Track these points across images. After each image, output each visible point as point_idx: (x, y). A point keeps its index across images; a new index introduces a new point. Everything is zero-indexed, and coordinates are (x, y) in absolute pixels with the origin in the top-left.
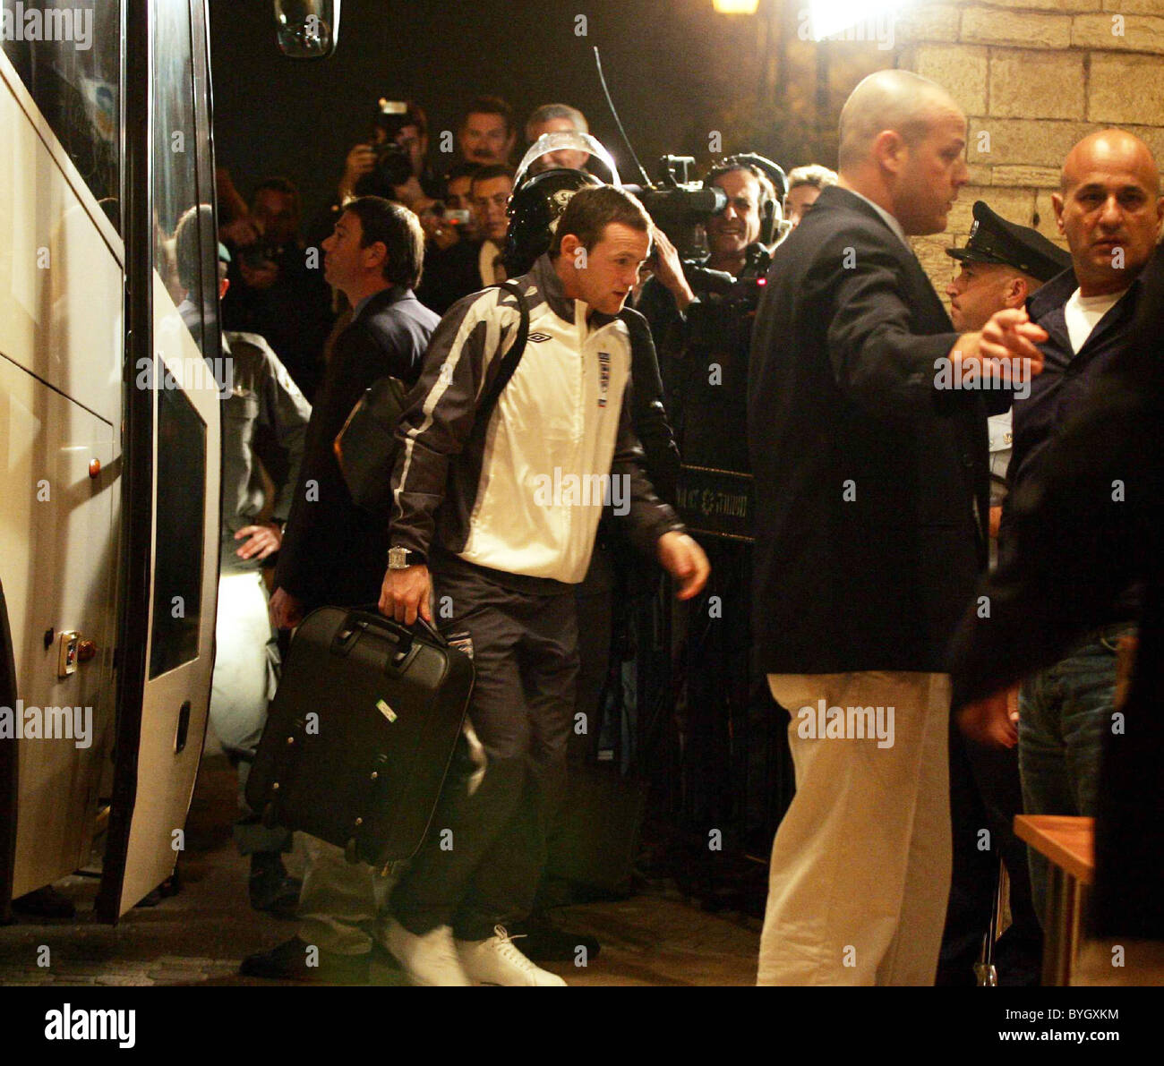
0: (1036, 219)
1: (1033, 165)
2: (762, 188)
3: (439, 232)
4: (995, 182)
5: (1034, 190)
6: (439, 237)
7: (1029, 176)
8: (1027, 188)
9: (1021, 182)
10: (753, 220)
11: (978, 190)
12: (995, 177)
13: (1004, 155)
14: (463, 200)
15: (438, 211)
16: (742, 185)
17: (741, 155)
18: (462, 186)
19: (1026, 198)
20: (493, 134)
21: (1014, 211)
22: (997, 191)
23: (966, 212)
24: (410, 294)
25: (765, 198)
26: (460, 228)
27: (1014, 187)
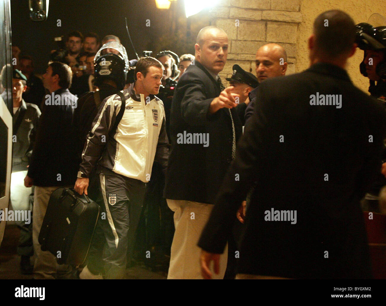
0: (251, 70)
1: (251, 54)
2: (172, 61)
3: (77, 72)
4: (239, 59)
5: (250, 62)
6: (77, 74)
7: (249, 57)
8: (248, 61)
9: (247, 59)
10: (169, 70)
11: (234, 61)
12: (239, 57)
13: (242, 51)
14: (84, 63)
15: (77, 66)
16: (166, 60)
17: (165, 51)
18: (84, 58)
19: (248, 64)
20: (93, 43)
21: (245, 67)
22: (240, 62)
23: (230, 68)
24: (67, 90)
25: (173, 64)
26: (83, 71)
27: (244, 61)
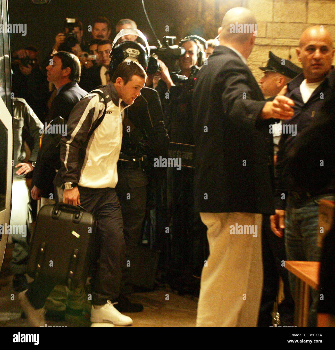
0: (290, 57)
1: (289, 38)
2: (198, 47)
3: (86, 63)
4: (276, 44)
5: (289, 47)
6: (86, 64)
7: (287, 42)
8: (287, 46)
9: (285, 44)
10: (195, 58)
11: (270, 47)
12: (276, 42)
13: (279, 35)
14: (95, 52)
15: (86, 55)
16: (191, 46)
18: (94, 47)
19: (287, 50)
21: (282, 54)
22: (277, 47)
23: (266, 55)
24: (77, 84)
25: (199, 51)
26: (94, 61)
27: (283, 46)
